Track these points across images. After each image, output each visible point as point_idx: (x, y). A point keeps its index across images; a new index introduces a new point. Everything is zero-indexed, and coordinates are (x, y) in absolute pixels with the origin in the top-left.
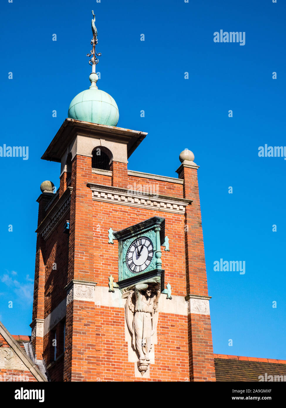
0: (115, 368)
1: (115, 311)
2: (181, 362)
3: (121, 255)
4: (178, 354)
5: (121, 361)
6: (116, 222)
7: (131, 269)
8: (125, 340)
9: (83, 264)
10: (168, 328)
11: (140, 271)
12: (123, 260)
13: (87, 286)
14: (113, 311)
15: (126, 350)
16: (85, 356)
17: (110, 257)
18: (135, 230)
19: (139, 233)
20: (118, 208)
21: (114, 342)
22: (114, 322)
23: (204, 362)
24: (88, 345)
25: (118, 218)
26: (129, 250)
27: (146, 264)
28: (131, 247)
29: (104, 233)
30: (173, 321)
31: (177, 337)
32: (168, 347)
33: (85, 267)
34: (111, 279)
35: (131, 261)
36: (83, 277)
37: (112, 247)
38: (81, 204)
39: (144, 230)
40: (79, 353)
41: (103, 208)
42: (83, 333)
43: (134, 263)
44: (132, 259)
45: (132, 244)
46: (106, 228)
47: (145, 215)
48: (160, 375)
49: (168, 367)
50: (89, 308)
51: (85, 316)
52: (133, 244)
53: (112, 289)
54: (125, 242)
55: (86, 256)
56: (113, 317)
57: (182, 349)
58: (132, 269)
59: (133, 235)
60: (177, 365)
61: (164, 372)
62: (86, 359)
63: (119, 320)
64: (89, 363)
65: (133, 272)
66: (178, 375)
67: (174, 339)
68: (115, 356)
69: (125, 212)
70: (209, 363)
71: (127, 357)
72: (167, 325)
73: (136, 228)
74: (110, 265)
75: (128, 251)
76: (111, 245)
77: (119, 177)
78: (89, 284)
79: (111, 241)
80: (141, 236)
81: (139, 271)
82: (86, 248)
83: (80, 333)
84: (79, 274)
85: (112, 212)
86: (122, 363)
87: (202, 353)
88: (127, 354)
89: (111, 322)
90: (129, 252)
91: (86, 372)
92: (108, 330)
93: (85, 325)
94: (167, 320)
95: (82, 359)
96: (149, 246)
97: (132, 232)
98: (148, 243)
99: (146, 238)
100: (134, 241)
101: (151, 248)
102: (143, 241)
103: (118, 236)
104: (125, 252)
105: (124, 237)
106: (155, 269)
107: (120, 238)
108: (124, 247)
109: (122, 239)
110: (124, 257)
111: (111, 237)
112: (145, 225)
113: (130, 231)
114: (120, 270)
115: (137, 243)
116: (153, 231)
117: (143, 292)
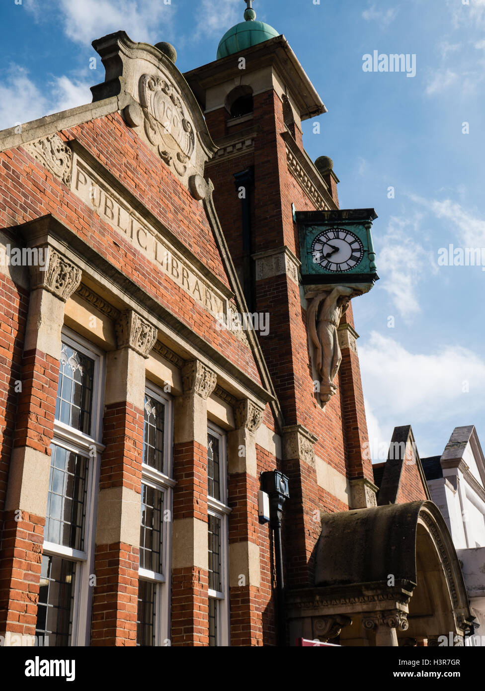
3: (304, 243)
7: (321, 264)
12: (307, 249)
18: (332, 216)
19: (337, 222)
27: (348, 264)
28: (319, 236)
39: (346, 221)
45: (321, 233)
54: (311, 229)
59: (327, 222)
73: (336, 215)
75: (315, 241)
80: (339, 227)
96: (353, 243)
97: (326, 218)
98: (350, 239)
99: (348, 232)
100: (325, 231)
101: (356, 246)
102: (342, 235)
103: (302, 217)
104: (309, 240)
105: (309, 221)
106: (370, 273)
107: (304, 220)
108: (308, 234)
109: (305, 223)
110: (309, 247)
111: (294, 215)
112: (352, 215)
113: (323, 216)
114: (303, 261)
115: (331, 235)
116: (361, 227)
117: (340, 299)
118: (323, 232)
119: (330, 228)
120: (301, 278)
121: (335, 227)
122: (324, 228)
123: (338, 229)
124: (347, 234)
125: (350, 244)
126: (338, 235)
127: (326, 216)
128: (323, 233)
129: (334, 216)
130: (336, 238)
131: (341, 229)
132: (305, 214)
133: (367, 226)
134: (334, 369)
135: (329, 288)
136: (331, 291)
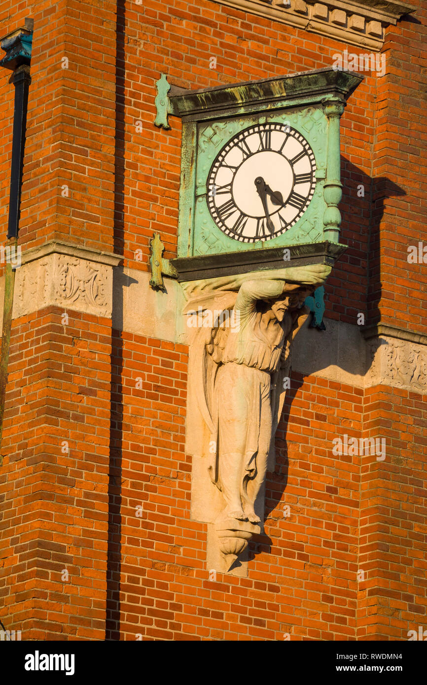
0: (152, 536)
1: (162, 354)
2: (336, 537)
3: (190, 173)
5: (169, 515)
6: (179, 57)
7: (226, 222)
8: (186, 448)
9: (85, 189)
10: (307, 423)
11: (257, 237)
12: (196, 187)
13: (93, 265)
14: (155, 352)
15: (185, 481)
16: (77, 493)
17: (156, 173)
18: (251, 97)
21: (153, 451)
22: (157, 388)
23: (409, 544)
24: (89, 457)
25: (188, 42)
26: (220, 158)
27: (281, 217)
28: (227, 148)
29: (142, 89)
30: (322, 400)
32: (303, 483)
33: (90, 200)
34: (158, 246)
35: (228, 197)
36: (83, 234)
37: (165, 140)
39: (285, 104)
40: (62, 481)
42: (76, 418)
43: (235, 206)
44: (231, 192)
45: (232, 140)
46: (149, 74)
47: (266, 42)
48: (278, 571)
49: (301, 548)
50: (94, 337)
51: (83, 364)
52: (236, 141)
53: (157, 279)
54: (209, 131)
55: (92, 164)
56: (157, 371)
57: (342, 493)
58: (230, 223)
59: (242, 111)
60: (327, 544)
61: (288, 564)
62: (80, 503)
63: (170, 382)
64: (88, 515)
65: (232, 235)
66: (325, 577)
67: (321, 461)
68: (154, 499)
71: (189, 506)
72: (306, 414)
73: (258, 92)
74: (155, 200)
75: (218, 162)
76: (161, 133)
78: (99, 259)
79: (162, 119)
80: (271, 120)
81: (254, 235)
83: (68, 417)
84: (70, 222)
85: (168, 19)
86: (171, 521)
87: (405, 516)
88: (189, 496)
90: (221, 165)
91: (78, 543)
93: (83, 391)
94: (307, 398)
95: (70, 501)
96: (297, 158)
97: (240, 101)
98: (294, 148)
99: (294, 132)
100: (242, 132)
101: (303, 166)
102: (277, 139)
103: (187, 106)
104: (205, 162)
105: (206, 112)
106: (321, 240)
107: (193, 113)
108: (203, 145)
109: (198, 117)
110: (202, 180)
111: (163, 108)
112: (293, 87)
113: (232, 97)
114: (185, 221)
115: (254, 141)
116: (318, 113)
117: (261, 305)
118: (237, 136)
119: (251, 123)
120: (167, 268)
121: (262, 120)
122: (237, 126)
123: (271, 124)
124: (288, 135)
125: (292, 163)
126: (268, 141)
127: (238, 97)
128: (237, 139)
129: (255, 95)
130: (263, 150)
131: (276, 124)
132: (193, 98)
133: (329, 109)
134: (247, 479)
135: (234, 285)
136: (236, 290)
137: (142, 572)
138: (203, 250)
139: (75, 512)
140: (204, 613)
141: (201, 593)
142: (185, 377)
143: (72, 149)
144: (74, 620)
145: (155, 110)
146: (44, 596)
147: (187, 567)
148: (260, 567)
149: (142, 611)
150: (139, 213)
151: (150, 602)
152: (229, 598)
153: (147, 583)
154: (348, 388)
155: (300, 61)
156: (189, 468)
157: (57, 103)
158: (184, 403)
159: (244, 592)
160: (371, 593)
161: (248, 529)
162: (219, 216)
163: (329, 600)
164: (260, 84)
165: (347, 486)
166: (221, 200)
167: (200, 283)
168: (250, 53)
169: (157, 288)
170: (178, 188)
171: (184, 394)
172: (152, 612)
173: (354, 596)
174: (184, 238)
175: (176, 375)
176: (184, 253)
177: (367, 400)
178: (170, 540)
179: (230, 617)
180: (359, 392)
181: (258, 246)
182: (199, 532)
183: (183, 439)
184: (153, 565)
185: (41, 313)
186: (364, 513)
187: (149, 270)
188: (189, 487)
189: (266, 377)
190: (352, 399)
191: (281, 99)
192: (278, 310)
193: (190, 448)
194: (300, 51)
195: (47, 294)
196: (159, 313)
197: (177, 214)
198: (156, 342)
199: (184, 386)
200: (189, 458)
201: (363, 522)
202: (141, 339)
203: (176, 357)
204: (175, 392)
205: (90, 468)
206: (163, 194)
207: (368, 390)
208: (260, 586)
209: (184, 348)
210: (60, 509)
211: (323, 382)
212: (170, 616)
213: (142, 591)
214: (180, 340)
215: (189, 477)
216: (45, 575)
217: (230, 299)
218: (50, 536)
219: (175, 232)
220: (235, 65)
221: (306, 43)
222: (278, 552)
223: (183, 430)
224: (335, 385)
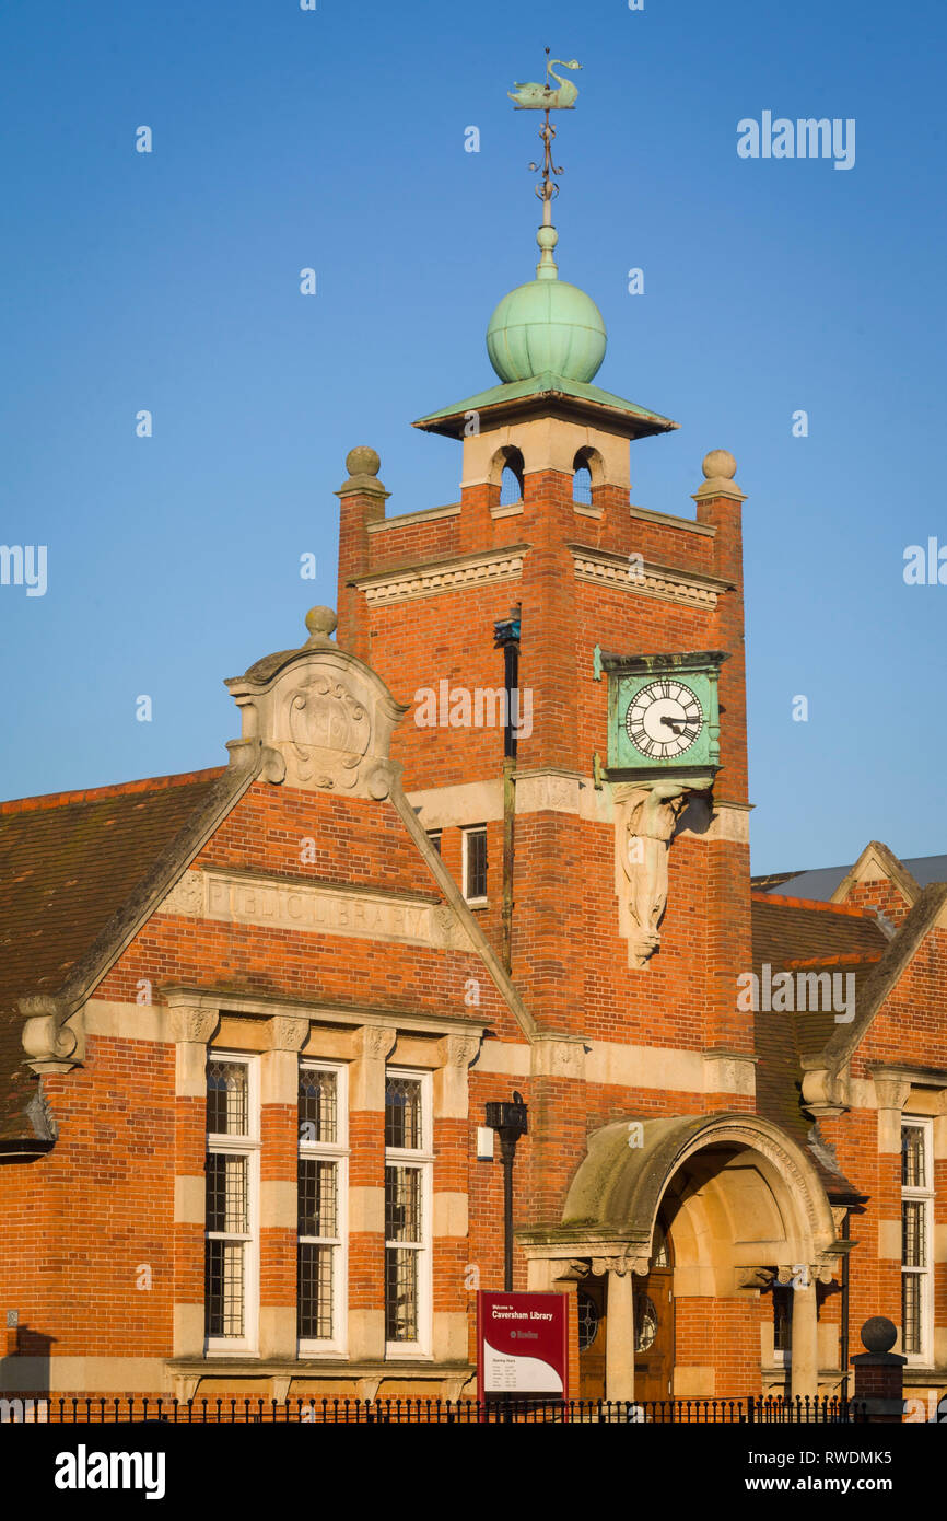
0: (600, 949)
1: (601, 831)
2: (695, 939)
3: (614, 709)
4: (692, 921)
5: (608, 935)
6: (604, 630)
7: (640, 744)
9: (562, 731)
10: (678, 867)
11: (662, 757)
12: (619, 719)
13: (568, 780)
14: (599, 831)
15: (615, 912)
16: (566, 929)
17: (595, 711)
18: (657, 664)
19: (666, 670)
20: (607, 595)
21: (598, 895)
22: (600, 854)
23: (738, 942)
25: (610, 620)
26: (635, 701)
27: (678, 744)
28: (639, 695)
29: (586, 656)
30: (686, 851)
31: (692, 886)
32: (677, 906)
33: (565, 737)
34: (598, 760)
35: (641, 727)
36: (563, 761)
37: (598, 688)
38: (558, 591)
39: (681, 669)
40: (559, 922)
41: (585, 597)
42: (564, 881)
43: (646, 734)
44: (642, 724)
45: (643, 689)
46: (589, 645)
48: (665, 964)
49: (677, 949)
50: (570, 827)
53: (597, 782)
54: (626, 682)
55: (567, 713)
56: (600, 843)
57: (698, 911)
58: (643, 745)
59: (650, 671)
60: (690, 944)
61: (671, 960)
63: (606, 849)
64: (573, 942)
65: (644, 753)
66: (689, 965)
68: (600, 925)
69: (619, 605)
70: (744, 943)
71: (617, 928)
73: (662, 661)
74: (595, 729)
75: (633, 703)
76: (596, 684)
77: (618, 525)
78: (571, 776)
79: (597, 675)
80: (670, 679)
81: (659, 754)
82: (566, 696)
85: (598, 607)
86: (608, 939)
87: (734, 924)
88: (618, 922)
89: (594, 853)
90: (635, 705)
91: (569, 960)
92: (590, 871)
93: (568, 864)
95: (563, 934)
96: (689, 705)
97: (650, 666)
98: (686, 698)
99: (683, 687)
100: (650, 685)
101: (693, 712)
102: (674, 691)
103: (612, 665)
104: (624, 702)
105: (625, 670)
106: (706, 763)
107: (615, 670)
108: (623, 692)
109: (619, 673)
110: (622, 715)
111: (598, 666)
112: (687, 660)
113: (645, 662)
114: (611, 742)
115: (658, 691)
116: (703, 677)
117: (665, 801)
118: (646, 687)
119: (656, 680)
120: (603, 775)
121: (664, 678)
122: (646, 681)
123: (670, 681)
124: (682, 689)
125: (685, 709)
126: (668, 692)
127: (649, 663)
128: (646, 689)
129: (661, 663)
130: (664, 698)
131: (674, 681)
132: (617, 661)
133: (711, 676)
134: (655, 910)
135: (647, 787)
136: (650, 790)
137: (595, 972)
138: (626, 764)
139: (566, 940)
140: (628, 994)
141: (626, 982)
142: (613, 845)
143: (555, 705)
144: (569, 1007)
145: (593, 669)
146: (553, 993)
147: (618, 966)
148: (656, 963)
149: (595, 996)
150: (586, 740)
151: (599, 990)
152: (640, 984)
153: (598, 978)
154: (700, 842)
155: (669, 623)
156: (616, 904)
157: (544, 674)
158: (613, 862)
159: (647, 979)
160: (716, 974)
161: (654, 942)
162: (635, 739)
163: (691, 979)
164: (665, 656)
165: (700, 906)
166: (635, 729)
167: (624, 784)
168: (643, 622)
169: (598, 788)
170: (606, 719)
171: (613, 856)
172: (601, 996)
173: (704, 975)
174: (611, 754)
175: (608, 844)
176: (612, 765)
177: (710, 849)
178: (608, 950)
179: (642, 996)
180: (706, 843)
181: (664, 764)
182: (623, 944)
183: (614, 886)
184: (600, 967)
185: (539, 813)
186: (710, 923)
187: (593, 776)
188: (617, 916)
189: (664, 844)
190: (703, 849)
191: (678, 666)
192: (675, 803)
193: (617, 892)
194: (671, 617)
195: (544, 802)
196: (599, 804)
197: (606, 737)
198: (597, 824)
199: (613, 851)
200: (617, 898)
201: (710, 929)
202: (590, 823)
203: (608, 832)
204: (608, 856)
205: (572, 912)
206: (598, 724)
207: (711, 842)
208: (656, 975)
209: (612, 826)
210: (559, 940)
211: (686, 839)
212: (610, 998)
213: (595, 984)
214: (610, 821)
215: (617, 910)
216: (552, 981)
217: (645, 795)
218: (554, 957)
219: (605, 749)
220: (635, 632)
221: (673, 611)
222: (664, 952)
223: (614, 879)
224: (693, 841)
